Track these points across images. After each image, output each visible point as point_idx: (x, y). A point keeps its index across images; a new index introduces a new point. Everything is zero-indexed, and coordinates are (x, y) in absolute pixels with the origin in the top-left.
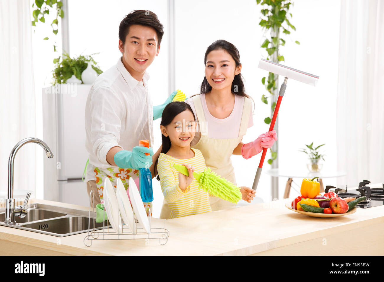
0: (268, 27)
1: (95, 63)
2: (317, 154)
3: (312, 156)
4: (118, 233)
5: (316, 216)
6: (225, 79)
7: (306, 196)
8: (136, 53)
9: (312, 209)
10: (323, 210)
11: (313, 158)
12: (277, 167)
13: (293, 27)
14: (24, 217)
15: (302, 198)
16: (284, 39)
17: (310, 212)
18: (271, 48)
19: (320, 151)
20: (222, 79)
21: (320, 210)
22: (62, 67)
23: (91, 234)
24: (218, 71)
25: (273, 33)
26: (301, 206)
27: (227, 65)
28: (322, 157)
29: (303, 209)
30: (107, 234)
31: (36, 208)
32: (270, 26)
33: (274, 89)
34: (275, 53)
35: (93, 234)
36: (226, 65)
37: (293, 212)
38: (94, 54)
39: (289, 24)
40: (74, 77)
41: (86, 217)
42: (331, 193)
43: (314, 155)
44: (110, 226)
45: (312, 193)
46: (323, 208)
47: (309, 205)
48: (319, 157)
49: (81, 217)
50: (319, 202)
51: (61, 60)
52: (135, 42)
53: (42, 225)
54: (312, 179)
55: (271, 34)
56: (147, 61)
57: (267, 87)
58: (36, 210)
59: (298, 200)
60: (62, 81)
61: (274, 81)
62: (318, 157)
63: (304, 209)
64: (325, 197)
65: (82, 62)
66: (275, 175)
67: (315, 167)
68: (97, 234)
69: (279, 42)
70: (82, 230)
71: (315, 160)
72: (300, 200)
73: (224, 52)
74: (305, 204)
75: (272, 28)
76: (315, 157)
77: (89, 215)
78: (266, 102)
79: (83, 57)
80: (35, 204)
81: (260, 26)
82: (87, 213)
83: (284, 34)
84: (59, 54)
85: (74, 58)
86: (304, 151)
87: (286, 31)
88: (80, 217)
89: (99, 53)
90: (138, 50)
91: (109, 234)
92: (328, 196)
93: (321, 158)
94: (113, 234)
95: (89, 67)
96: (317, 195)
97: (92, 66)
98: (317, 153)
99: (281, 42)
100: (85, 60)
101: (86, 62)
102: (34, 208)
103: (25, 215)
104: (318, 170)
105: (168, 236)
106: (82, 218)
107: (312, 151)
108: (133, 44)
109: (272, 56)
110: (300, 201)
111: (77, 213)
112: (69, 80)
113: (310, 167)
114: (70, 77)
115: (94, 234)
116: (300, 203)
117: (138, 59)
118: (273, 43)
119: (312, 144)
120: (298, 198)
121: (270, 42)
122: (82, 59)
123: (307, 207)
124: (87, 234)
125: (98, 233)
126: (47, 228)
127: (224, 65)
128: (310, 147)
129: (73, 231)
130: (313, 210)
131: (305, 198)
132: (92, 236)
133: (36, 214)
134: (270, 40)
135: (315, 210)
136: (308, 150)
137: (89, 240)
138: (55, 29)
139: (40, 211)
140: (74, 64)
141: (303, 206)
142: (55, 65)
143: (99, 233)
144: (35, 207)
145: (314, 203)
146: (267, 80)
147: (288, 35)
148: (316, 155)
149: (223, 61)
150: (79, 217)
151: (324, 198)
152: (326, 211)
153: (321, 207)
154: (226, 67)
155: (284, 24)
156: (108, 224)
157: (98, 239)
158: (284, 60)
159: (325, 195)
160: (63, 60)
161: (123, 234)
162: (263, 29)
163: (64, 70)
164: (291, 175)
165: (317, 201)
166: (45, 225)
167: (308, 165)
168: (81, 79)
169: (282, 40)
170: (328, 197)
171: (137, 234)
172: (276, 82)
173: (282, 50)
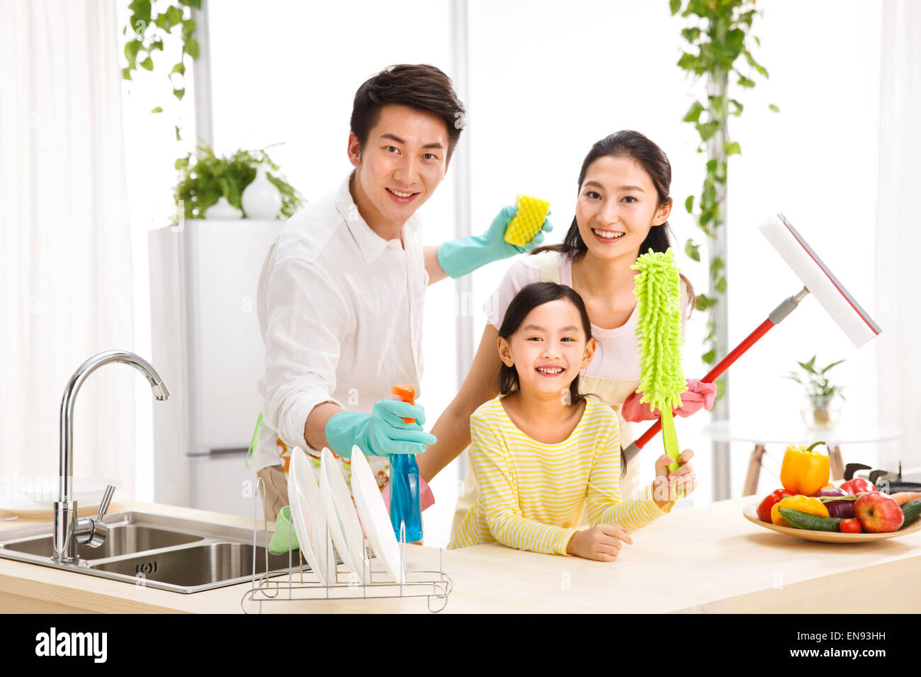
0: (699, 71)
1: (275, 167)
2: (826, 385)
3: (815, 389)
4: (325, 584)
5: (821, 539)
6: (624, 234)
7: (793, 490)
8: (393, 176)
9: (810, 521)
10: (838, 525)
11: (817, 395)
12: (726, 417)
13: (763, 71)
14: (99, 544)
15: (784, 495)
16: (739, 101)
17: (807, 529)
18: (706, 124)
19: (834, 378)
20: (618, 232)
21: (829, 523)
22: (196, 180)
23: (261, 585)
24: (611, 212)
25: (711, 85)
26: (782, 515)
27: (636, 200)
28: (840, 391)
29: (786, 521)
30: (300, 585)
31: (130, 523)
32: (705, 69)
33: (717, 224)
34: (718, 135)
35: (264, 586)
36: (632, 198)
37: (763, 529)
38: (273, 145)
39: (752, 62)
40: (223, 201)
41: (248, 542)
42: (858, 482)
43: (820, 386)
44: (305, 567)
45: (811, 483)
46: (839, 519)
47: (804, 513)
48: (831, 391)
49: (239, 544)
50: (827, 505)
51: (193, 162)
52: (392, 149)
53: (143, 565)
54: (809, 446)
55: (707, 87)
56: (419, 197)
57: (698, 219)
58: (130, 528)
59: (775, 500)
60: (196, 212)
61: (715, 205)
62: (828, 392)
63: (790, 522)
64: (844, 492)
65: (244, 165)
66: (721, 438)
67: (821, 416)
68: (274, 585)
69: (727, 107)
70: (241, 576)
71: (820, 400)
72: (778, 498)
73: (635, 166)
74: (793, 510)
75: (710, 73)
76: (820, 391)
77: (255, 539)
78: (695, 256)
79: (246, 153)
80: (128, 514)
81: (679, 69)
82: (249, 534)
83: (741, 88)
84: (189, 147)
85: (223, 155)
86: (793, 378)
87: (744, 81)
88: (236, 545)
89: (283, 143)
90: (399, 170)
91: (304, 585)
92: (850, 488)
93: (836, 393)
94: (314, 585)
95: (261, 177)
96: (822, 487)
97: (269, 176)
98: (826, 381)
99: (732, 108)
100: (251, 160)
101: (253, 165)
102: (125, 523)
103: (102, 541)
104: (829, 425)
105: (448, 591)
106: (241, 546)
107: (814, 377)
108: (387, 152)
109: (711, 141)
110: (778, 501)
111: (228, 535)
112: (212, 211)
113: (810, 416)
114: (215, 202)
115: (268, 586)
116: (779, 507)
117: (395, 190)
118: (714, 111)
119: (813, 360)
120: (774, 495)
121: (703, 109)
122: (244, 159)
123: (796, 517)
124: (249, 586)
125: (277, 582)
126: (155, 571)
127: (629, 199)
128: (809, 367)
129: (220, 578)
130: (812, 524)
131: (793, 493)
132: (264, 590)
133: (130, 538)
134: (705, 103)
135: (818, 524)
136: (804, 374)
137: (253, 600)
138: (179, 88)
139: (139, 531)
140: (224, 172)
141: (785, 514)
142: (177, 173)
143: (279, 584)
144: (128, 519)
145: (816, 506)
146: (697, 202)
147: (749, 90)
148: (823, 387)
149: (629, 188)
150: (233, 544)
151: (840, 495)
152: (847, 525)
153: (833, 517)
154: (633, 205)
155: (740, 63)
156: (301, 561)
157: (277, 598)
158: (739, 152)
159: (844, 487)
160: (199, 162)
161: (339, 585)
162: (687, 77)
163: (201, 185)
164: (760, 439)
165: (822, 500)
166: (150, 564)
167: (803, 413)
168: (240, 207)
169: (735, 102)
170: (851, 492)
171: (373, 585)
172: (721, 207)
173: (735, 128)
